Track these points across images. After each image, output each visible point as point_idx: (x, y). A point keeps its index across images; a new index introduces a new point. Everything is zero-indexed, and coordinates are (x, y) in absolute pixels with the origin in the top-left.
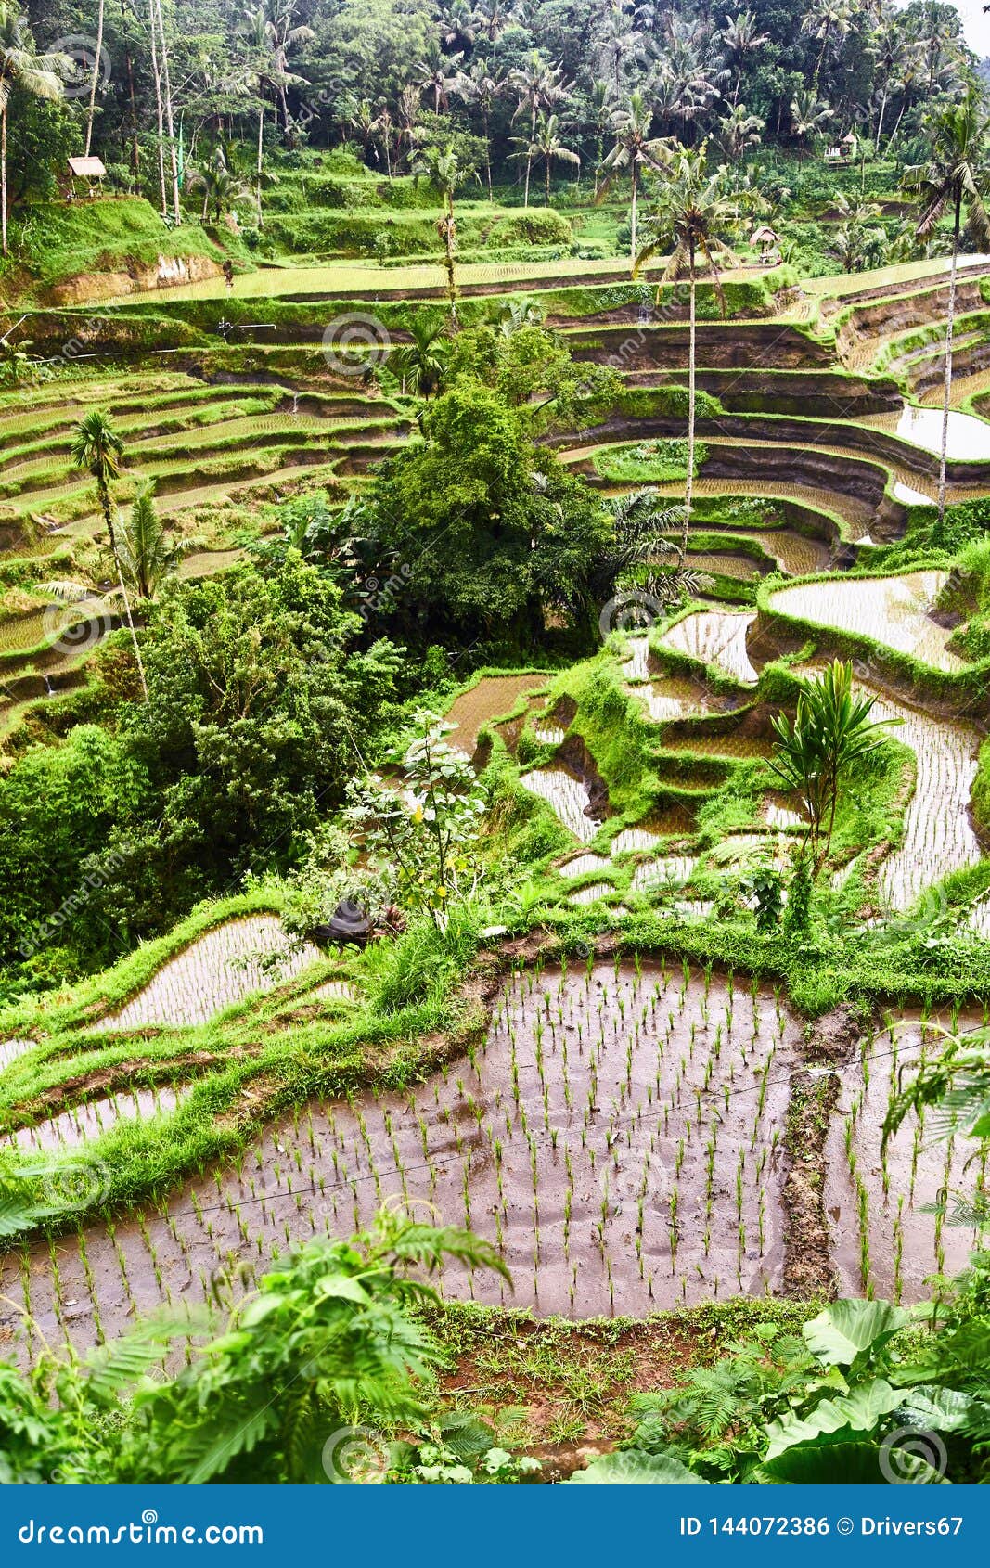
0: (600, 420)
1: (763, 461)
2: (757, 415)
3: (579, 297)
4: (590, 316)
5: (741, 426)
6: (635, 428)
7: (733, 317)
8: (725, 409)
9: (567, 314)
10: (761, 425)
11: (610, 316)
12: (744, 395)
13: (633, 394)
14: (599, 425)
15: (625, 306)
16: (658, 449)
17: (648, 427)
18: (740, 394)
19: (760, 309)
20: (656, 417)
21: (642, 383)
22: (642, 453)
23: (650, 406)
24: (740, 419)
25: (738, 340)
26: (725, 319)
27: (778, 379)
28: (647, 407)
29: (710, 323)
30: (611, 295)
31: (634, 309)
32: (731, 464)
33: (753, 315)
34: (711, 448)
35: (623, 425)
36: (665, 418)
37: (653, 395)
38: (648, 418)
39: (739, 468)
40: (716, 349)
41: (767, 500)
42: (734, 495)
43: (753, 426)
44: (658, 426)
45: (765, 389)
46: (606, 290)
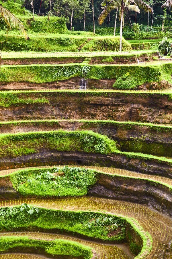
0: (32, 150)
1: (130, 187)
2: (136, 154)
3: (42, 71)
4: (49, 83)
5: (125, 161)
6: (56, 157)
7: (137, 88)
8: (119, 149)
9: (33, 81)
10: (138, 161)
11: (61, 84)
12: (131, 140)
13: (57, 134)
14: (30, 154)
15: (72, 78)
16: (64, 174)
17: (65, 157)
18: (129, 140)
19: (156, 84)
20: (71, 152)
21: (67, 128)
22: (49, 175)
23: (68, 143)
24: (125, 156)
25: (134, 103)
26: (132, 89)
27: (153, 130)
28: (65, 144)
29: (122, 91)
30: (64, 71)
31: (77, 80)
32: (109, 188)
33: (151, 88)
34: (98, 176)
35: (49, 155)
36: (77, 152)
37: (71, 136)
38: (66, 152)
39: (114, 191)
40: (120, 108)
41: (115, 218)
42: (95, 212)
43: (133, 162)
44: (73, 157)
45: (146, 137)
46: (61, 67)
